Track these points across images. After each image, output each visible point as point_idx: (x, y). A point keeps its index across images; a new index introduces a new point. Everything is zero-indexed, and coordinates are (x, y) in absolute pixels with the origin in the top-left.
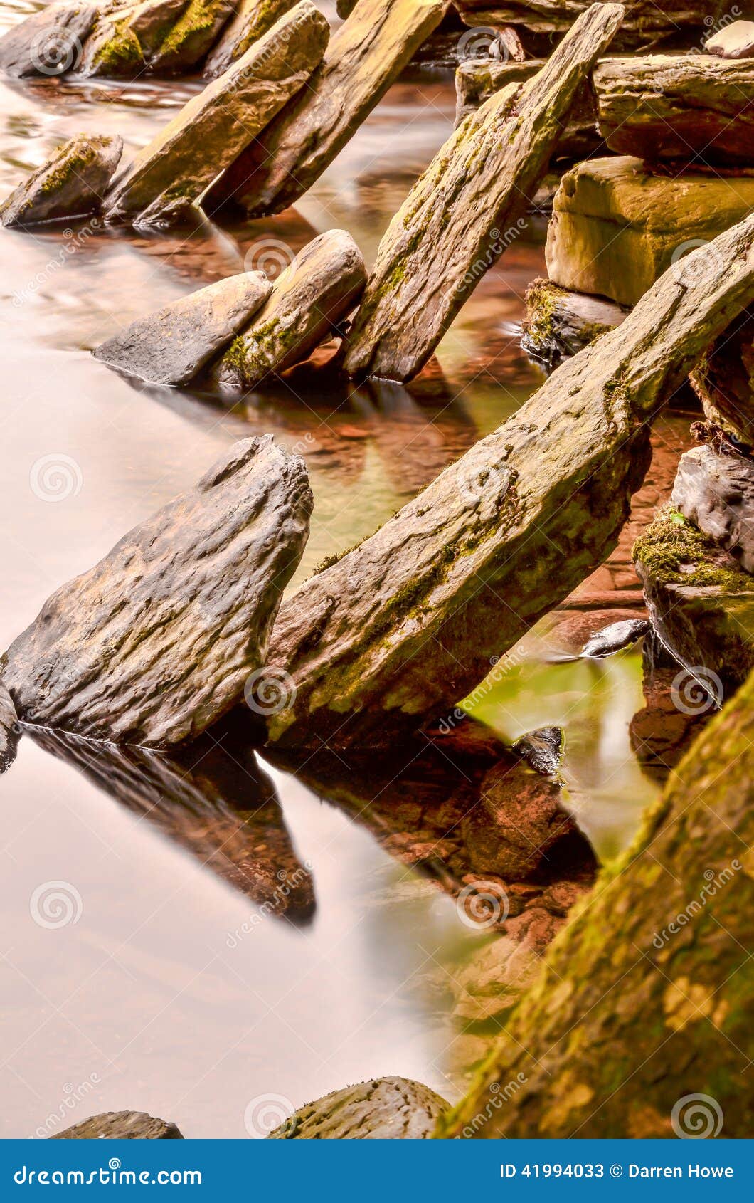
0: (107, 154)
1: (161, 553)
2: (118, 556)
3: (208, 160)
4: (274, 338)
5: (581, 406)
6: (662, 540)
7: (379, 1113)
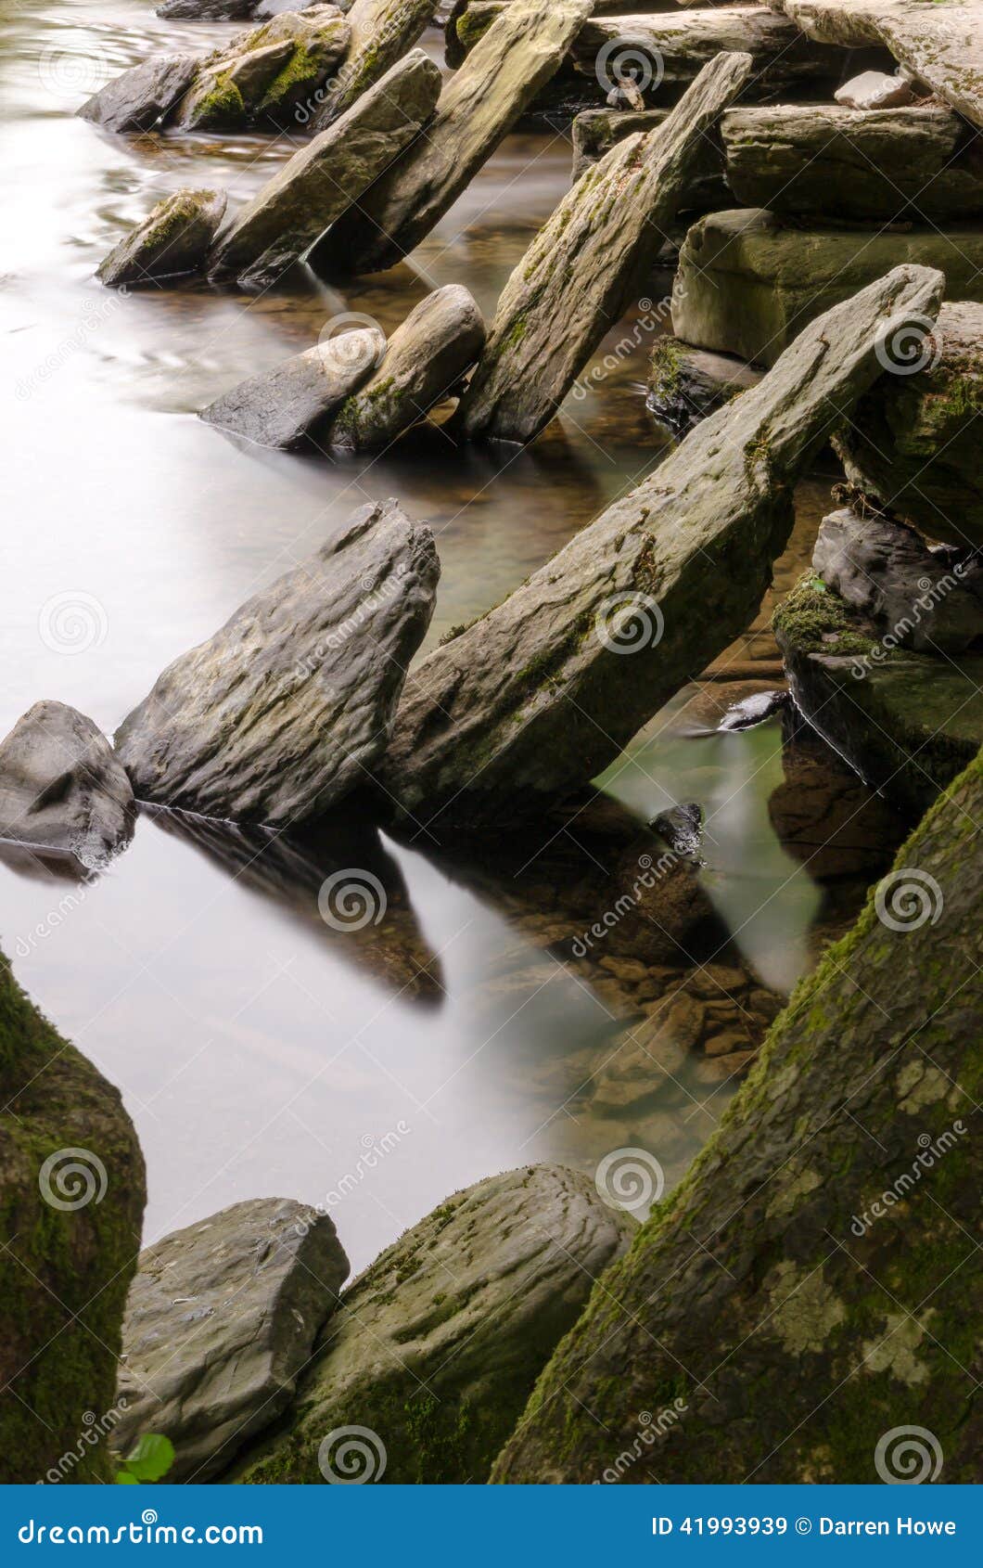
0: (210, 209)
1: (281, 624)
2: (235, 628)
3: (316, 214)
4: (389, 398)
5: (721, 467)
6: (803, 608)
7: (537, 1200)
